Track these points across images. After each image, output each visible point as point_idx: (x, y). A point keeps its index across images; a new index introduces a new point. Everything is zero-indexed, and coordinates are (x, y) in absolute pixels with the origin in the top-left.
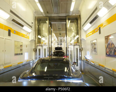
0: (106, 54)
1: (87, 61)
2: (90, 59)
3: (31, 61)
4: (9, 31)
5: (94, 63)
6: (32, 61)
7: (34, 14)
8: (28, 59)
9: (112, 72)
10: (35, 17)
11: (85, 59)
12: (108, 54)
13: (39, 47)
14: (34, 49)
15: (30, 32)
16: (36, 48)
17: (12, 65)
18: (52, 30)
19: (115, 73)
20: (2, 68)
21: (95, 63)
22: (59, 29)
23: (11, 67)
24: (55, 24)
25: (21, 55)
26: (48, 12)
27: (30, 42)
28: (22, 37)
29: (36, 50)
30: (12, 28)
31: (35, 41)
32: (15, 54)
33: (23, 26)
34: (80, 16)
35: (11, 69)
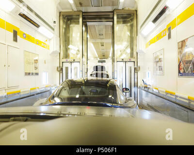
0: (179, 72)
1: (147, 87)
2: (151, 85)
3: (53, 86)
4: (15, 34)
5: (157, 89)
6: (54, 88)
7: (57, 8)
8: (47, 83)
9: (187, 101)
10: (60, 13)
11: (143, 85)
12: (182, 71)
13: (65, 65)
14: (58, 68)
15: (50, 38)
16: (61, 65)
17: (21, 91)
18: (88, 36)
19: (192, 103)
20: (3, 94)
21: (159, 89)
22: (100, 35)
23: (18, 94)
24: (94, 26)
25: (36, 76)
26: (81, 4)
27: (50, 55)
28: (37, 45)
29: (62, 69)
30: (19, 29)
31: (60, 53)
32: (25, 73)
33: (38, 26)
34: (136, 11)
35: (18, 97)
